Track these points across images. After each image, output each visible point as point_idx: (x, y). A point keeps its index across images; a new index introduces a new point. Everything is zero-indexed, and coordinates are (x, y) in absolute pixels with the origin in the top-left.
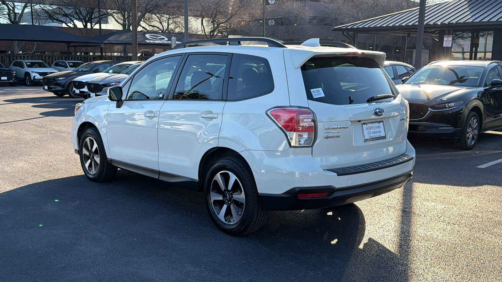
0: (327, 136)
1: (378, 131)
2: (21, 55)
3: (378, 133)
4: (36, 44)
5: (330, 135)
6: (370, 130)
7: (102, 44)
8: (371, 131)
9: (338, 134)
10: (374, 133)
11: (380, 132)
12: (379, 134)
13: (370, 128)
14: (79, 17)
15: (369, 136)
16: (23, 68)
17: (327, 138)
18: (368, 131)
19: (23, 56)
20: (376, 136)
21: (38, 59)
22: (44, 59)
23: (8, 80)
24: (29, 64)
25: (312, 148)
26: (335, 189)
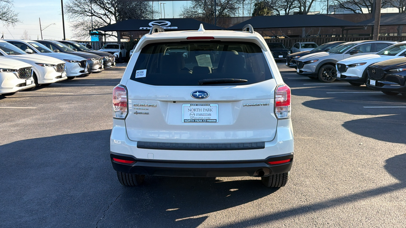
0: (136, 112)
2: (304, 39)
3: (206, 115)
4: (321, 29)
5: (139, 111)
7: (366, 26)
8: (196, 112)
9: (146, 111)
10: (200, 115)
11: (209, 115)
13: (194, 110)
14: (365, 4)
16: (298, 49)
17: (136, 113)
18: (191, 112)
19: (306, 39)
20: (203, 118)
21: (312, 41)
22: (316, 41)
23: (284, 57)
24: (304, 45)
25: (125, 120)
26: (136, 159)
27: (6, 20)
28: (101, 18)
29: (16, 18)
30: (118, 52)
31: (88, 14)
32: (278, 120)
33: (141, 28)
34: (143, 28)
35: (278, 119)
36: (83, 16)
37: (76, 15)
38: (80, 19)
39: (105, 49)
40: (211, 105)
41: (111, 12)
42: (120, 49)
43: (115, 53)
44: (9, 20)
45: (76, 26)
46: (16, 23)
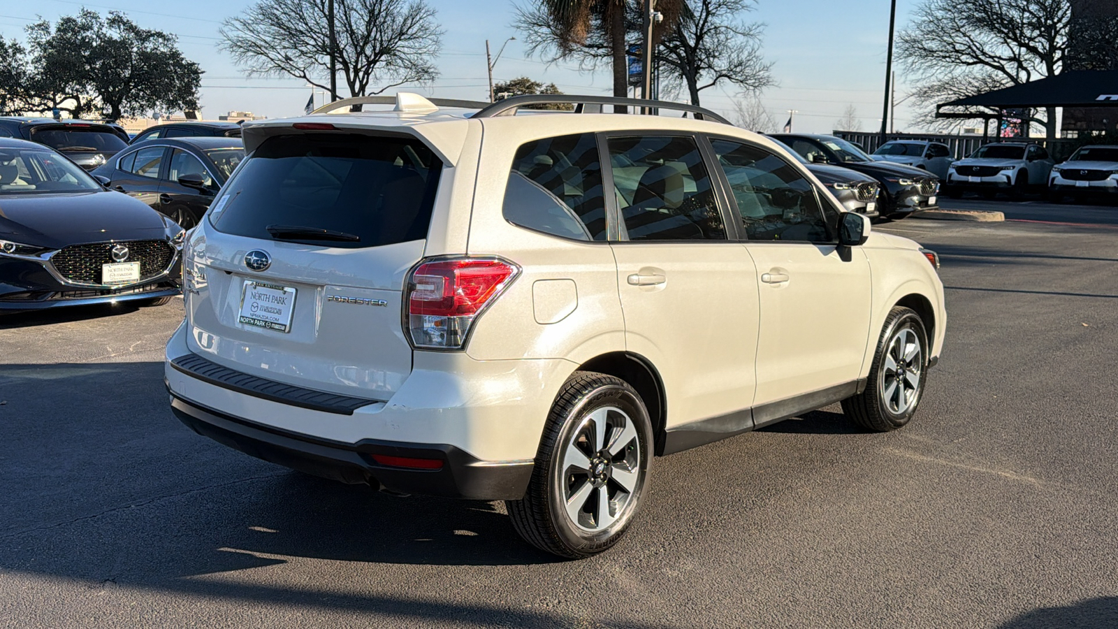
1: (276, 309)
3: (273, 312)
6: (258, 301)
8: (261, 303)
10: (265, 310)
11: (279, 312)
12: (276, 316)
13: (259, 297)
15: (252, 313)
18: (255, 300)
20: (267, 318)
27: (742, 82)
28: (1002, 69)
29: (766, 75)
30: (1014, 167)
31: (964, 58)
32: (413, 351)
33: (1102, 98)
34: (1110, 98)
35: (413, 348)
36: (950, 64)
37: (929, 64)
38: (939, 73)
39: (981, 159)
40: (286, 289)
41: (1033, 50)
42: (1027, 159)
43: (1002, 172)
44: (749, 82)
45: (924, 94)
46: (764, 88)
